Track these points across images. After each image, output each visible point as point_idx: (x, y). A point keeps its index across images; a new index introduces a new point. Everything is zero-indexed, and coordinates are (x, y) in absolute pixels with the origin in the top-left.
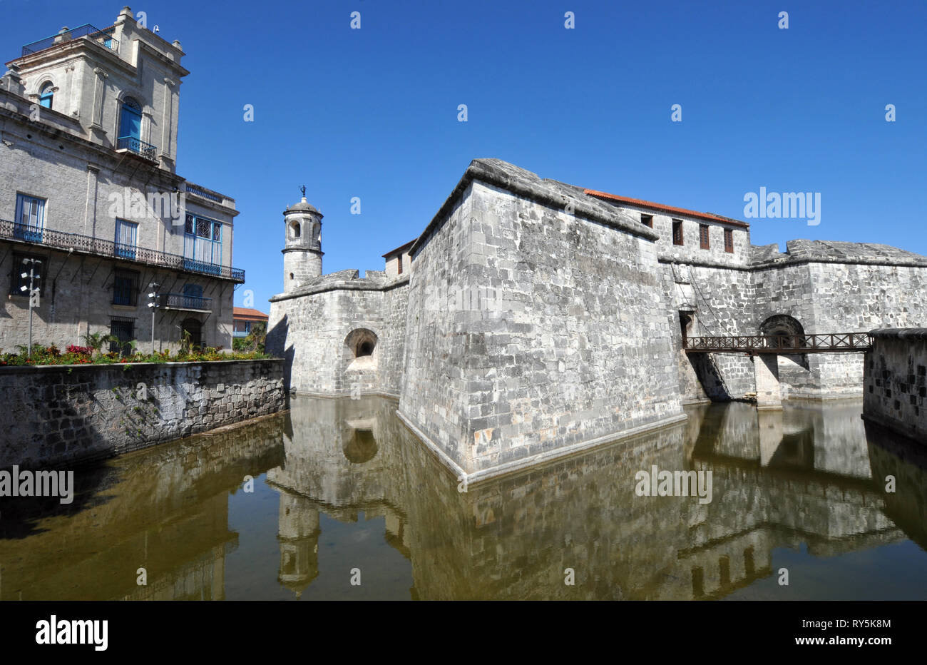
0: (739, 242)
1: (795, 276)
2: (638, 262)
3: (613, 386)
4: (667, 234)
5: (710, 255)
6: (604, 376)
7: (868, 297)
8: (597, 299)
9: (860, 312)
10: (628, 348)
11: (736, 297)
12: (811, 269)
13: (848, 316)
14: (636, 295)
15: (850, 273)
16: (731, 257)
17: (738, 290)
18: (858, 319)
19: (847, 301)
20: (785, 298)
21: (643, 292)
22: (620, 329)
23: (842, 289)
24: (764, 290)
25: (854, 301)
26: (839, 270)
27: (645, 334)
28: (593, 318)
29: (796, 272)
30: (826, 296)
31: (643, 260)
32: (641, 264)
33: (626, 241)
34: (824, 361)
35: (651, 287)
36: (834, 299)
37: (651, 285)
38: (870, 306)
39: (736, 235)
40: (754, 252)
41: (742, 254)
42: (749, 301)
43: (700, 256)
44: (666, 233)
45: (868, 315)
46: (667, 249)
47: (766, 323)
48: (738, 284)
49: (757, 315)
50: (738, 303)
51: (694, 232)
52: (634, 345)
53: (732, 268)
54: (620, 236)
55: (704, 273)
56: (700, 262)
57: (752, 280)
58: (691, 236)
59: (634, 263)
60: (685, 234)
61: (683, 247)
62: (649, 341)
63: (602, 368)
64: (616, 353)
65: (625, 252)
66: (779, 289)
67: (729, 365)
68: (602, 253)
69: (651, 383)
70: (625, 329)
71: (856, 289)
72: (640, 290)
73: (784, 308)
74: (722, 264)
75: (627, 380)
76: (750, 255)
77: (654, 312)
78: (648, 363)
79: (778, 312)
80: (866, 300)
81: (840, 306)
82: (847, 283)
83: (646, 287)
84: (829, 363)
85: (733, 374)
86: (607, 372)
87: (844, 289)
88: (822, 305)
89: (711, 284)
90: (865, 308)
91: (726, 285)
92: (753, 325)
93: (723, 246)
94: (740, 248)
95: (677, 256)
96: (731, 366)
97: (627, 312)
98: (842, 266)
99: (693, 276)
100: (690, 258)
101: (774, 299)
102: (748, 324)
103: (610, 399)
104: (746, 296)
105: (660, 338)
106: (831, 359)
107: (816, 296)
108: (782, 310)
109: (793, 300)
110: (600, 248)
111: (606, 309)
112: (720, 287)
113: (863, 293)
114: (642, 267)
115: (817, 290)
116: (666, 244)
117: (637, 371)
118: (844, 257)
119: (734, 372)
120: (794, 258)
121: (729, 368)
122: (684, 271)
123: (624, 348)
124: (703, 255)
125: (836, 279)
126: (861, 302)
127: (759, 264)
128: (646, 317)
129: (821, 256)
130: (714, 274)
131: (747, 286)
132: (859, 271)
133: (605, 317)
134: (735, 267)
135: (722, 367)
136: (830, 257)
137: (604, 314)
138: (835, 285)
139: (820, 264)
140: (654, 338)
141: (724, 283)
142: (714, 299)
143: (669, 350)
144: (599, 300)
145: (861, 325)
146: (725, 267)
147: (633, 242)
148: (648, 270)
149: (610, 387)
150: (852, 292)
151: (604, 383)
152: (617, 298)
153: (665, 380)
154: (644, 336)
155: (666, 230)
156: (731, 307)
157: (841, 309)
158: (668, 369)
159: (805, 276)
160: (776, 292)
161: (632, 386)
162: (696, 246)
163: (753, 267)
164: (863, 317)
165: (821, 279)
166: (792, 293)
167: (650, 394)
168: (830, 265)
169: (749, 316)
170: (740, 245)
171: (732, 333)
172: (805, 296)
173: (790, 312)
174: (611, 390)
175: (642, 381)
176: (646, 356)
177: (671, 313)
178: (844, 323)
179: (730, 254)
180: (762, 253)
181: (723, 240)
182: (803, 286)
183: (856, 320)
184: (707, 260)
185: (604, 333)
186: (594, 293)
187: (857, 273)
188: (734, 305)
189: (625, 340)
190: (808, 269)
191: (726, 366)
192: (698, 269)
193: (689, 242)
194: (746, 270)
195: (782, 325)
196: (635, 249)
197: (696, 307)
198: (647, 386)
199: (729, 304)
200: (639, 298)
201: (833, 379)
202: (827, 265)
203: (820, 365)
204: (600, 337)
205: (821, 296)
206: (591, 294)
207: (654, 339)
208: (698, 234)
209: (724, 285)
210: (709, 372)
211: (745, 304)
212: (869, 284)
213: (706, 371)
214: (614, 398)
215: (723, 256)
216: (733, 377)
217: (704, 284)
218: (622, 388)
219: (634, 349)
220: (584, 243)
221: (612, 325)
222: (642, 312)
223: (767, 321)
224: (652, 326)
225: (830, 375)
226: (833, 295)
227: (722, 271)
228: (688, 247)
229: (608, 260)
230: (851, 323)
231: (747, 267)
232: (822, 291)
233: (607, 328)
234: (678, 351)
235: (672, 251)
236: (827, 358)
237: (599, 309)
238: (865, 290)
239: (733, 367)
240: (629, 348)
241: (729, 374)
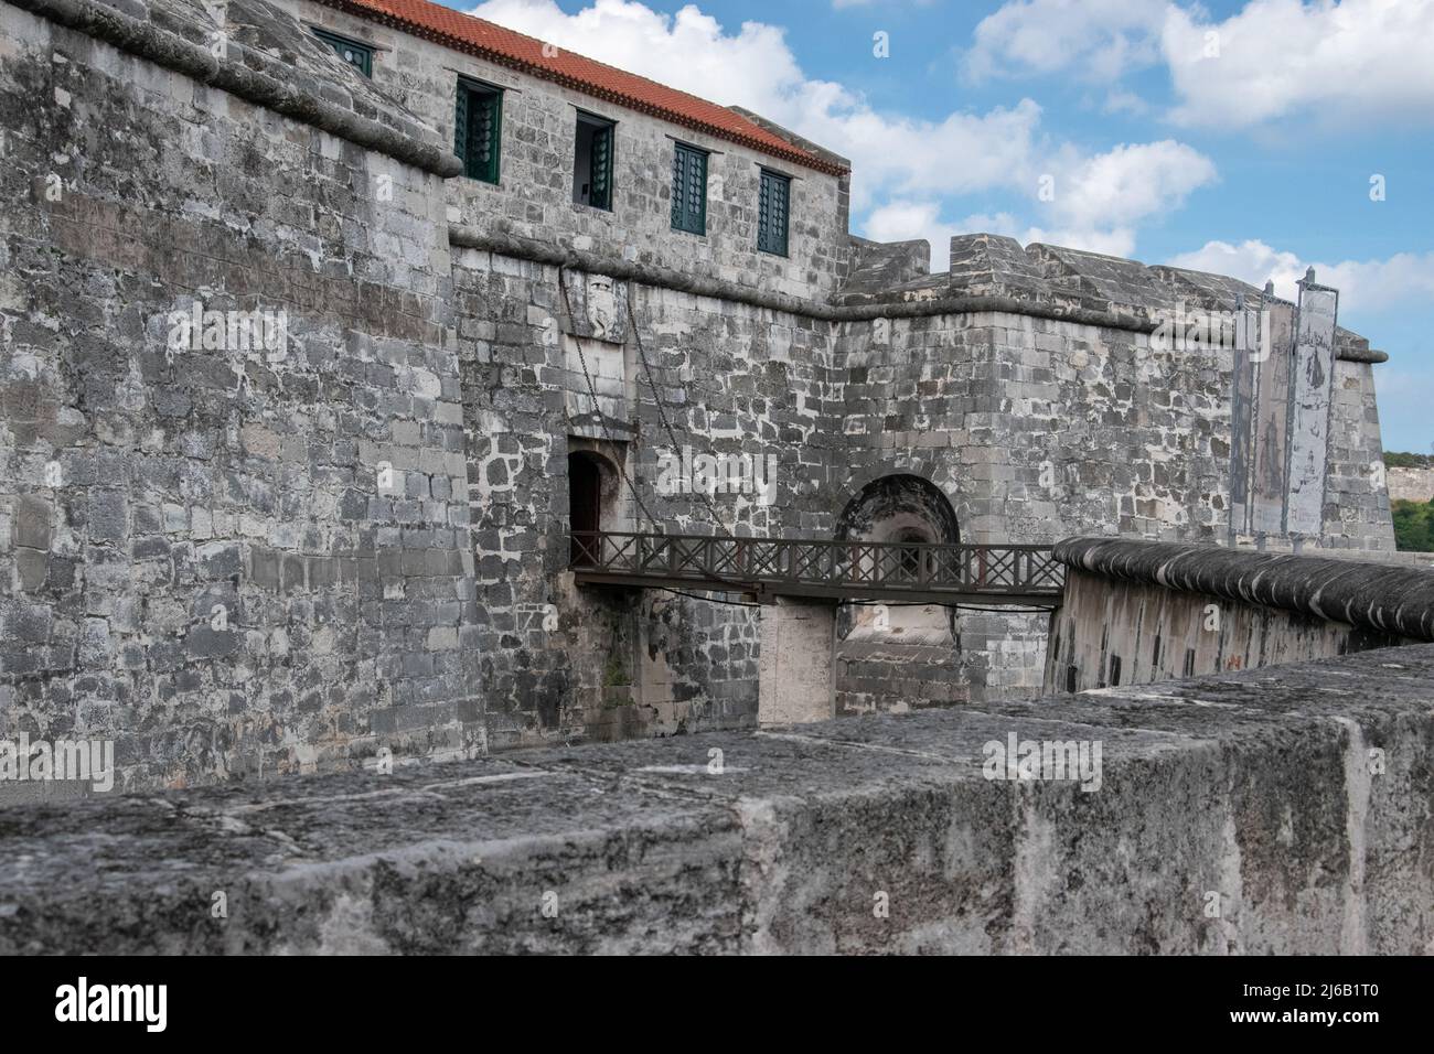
0: (810, 223)
1: (953, 352)
2: (355, 244)
3: (168, 692)
4: (552, 160)
5: (704, 254)
6: (132, 655)
7: (1157, 439)
8: (134, 364)
9: (1126, 485)
10: (265, 556)
11: (777, 406)
12: (999, 334)
13: (1092, 495)
14: (329, 366)
15: (1112, 359)
16: (778, 270)
17: (788, 384)
18: (1119, 505)
19: (1092, 445)
20: (922, 421)
21: (364, 357)
22: (234, 484)
23: (1083, 408)
24: (869, 391)
25: (1113, 447)
26: (1083, 346)
27: (353, 510)
28: (107, 436)
29: (959, 340)
30: (1033, 424)
31: (379, 241)
32: (370, 256)
33: (308, 162)
34: (1004, 629)
35: (406, 344)
36: (1055, 435)
37: (410, 332)
38: (1158, 466)
39: (802, 196)
40: (858, 260)
41: (816, 262)
42: (820, 422)
43: (667, 254)
44: (550, 158)
45: (1150, 495)
46: (550, 214)
47: (863, 501)
48: (793, 363)
49: (841, 471)
50: (783, 426)
51: (653, 168)
52: (295, 546)
53: (776, 308)
54: (281, 142)
55: (673, 314)
56: (665, 274)
57: (840, 352)
58: (641, 182)
59: (338, 248)
60: (620, 171)
61: (609, 216)
62: (367, 539)
63: (122, 627)
64: (204, 573)
65: (299, 201)
66: (908, 390)
67: (727, 633)
68: (182, 194)
69: (357, 687)
70: (259, 487)
71: (1123, 411)
72: (352, 347)
73: (913, 455)
74: (743, 291)
75: (242, 673)
76: (841, 269)
77: (403, 431)
78: (352, 614)
79: (898, 464)
80: (1149, 447)
81: (1072, 460)
82: (1101, 389)
83: (384, 341)
84: (1016, 638)
85: (739, 663)
86: (147, 640)
87: (1089, 407)
88: (1017, 454)
89: (697, 354)
90: (1144, 471)
91: (751, 363)
92: (826, 505)
93: (754, 227)
94: (813, 241)
95: (582, 243)
96: (734, 635)
97: (283, 425)
98: (1092, 334)
99: (632, 319)
100: (631, 255)
101: (891, 423)
102: (810, 497)
103: (145, 743)
104: (811, 404)
105: (422, 526)
106: (1024, 625)
107: (1003, 422)
108: (910, 461)
109: (942, 429)
110: (173, 172)
111: (179, 405)
112: (726, 365)
113: (1141, 426)
114: (372, 267)
115: (1009, 405)
116: (547, 196)
117: (298, 642)
118: (1103, 307)
119: (740, 656)
120: (956, 295)
121: (725, 643)
122: (603, 301)
123: (245, 556)
124: (679, 252)
125: (1067, 374)
126: (1135, 453)
127: (862, 301)
128: (364, 445)
129: (1033, 296)
130: (711, 320)
131: (820, 373)
132: (1141, 354)
133: (168, 438)
134: (787, 302)
135: (702, 638)
136: (1060, 302)
137: (162, 424)
138: (1064, 393)
139: (1027, 322)
140: (393, 523)
141: (743, 354)
142: (702, 406)
143: (458, 569)
144: (145, 370)
145: (1126, 524)
146: (751, 302)
147: (342, 171)
148: (401, 279)
149: (155, 698)
150: (1112, 418)
151: (126, 680)
152: (239, 370)
153: (424, 674)
154: (346, 514)
155: (551, 148)
156: (757, 437)
157: (1072, 468)
158: (442, 638)
159: (981, 355)
160: (901, 398)
161: (267, 693)
162: (656, 221)
163: (844, 309)
164: (1135, 498)
165: (1024, 369)
166: (939, 408)
167: (345, 724)
168: (1057, 327)
169: (815, 473)
170: (814, 232)
171: (750, 524)
172: (974, 421)
173: (929, 467)
174: (161, 709)
175: (315, 676)
176: (344, 590)
177: (539, 443)
178: (1077, 514)
179: (775, 260)
180: (878, 266)
181: (755, 207)
182: (973, 384)
183: (1113, 509)
184: (691, 268)
185: (150, 495)
186: (124, 342)
187: (1132, 362)
188: (768, 432)
189: (251, 526)
190: (990, 333)
191: (717, 635)
192: (658, 298)
193: (632, 199)
194: (823, 319)
195: (912, 510)
196: (350, 194)
197: (635, 428)
198: (337, 696)
199: (751, 427)
200: (341, 379)
201: (1024, 689)
202: (1048, 323)
203: (991, 644)
204: (129, 512)
205: (1020, 425)
206: (106, 346)
207: (394, 532)
208: (667, 177)
209: (741, 363)
210: (653, 651)
211: (807, 432)
212: (1166, 401)
213: (645, 649)
214: (171, 738)
215: (751, 264)
216: (736, 672)
217: (673, 351)
218: (217, 701)
219: (293, 563)
220: (93, 143)
221: (196, 469)
222: (350, 428)
223: (869, 491)
224: (389, 479)
225: (1015, 676)
226: (1053, 424)
227: (741, 313)
228: (627, 218)
229: (209, 225)
230: (1096, 516)
231: (827, 309)
232: (1022, 410)
233: (174, 480)
234: (551, 575)
235: (566, 224)
236: (1013, 621)
237: (140, 404)
238: (1151, 417)
239: (742, 638)
240: (272, 556)
241: (726, 663)
